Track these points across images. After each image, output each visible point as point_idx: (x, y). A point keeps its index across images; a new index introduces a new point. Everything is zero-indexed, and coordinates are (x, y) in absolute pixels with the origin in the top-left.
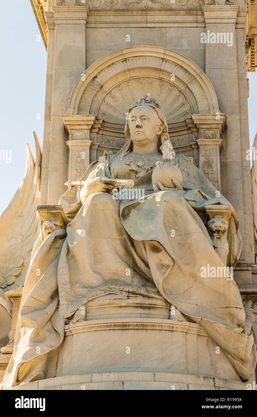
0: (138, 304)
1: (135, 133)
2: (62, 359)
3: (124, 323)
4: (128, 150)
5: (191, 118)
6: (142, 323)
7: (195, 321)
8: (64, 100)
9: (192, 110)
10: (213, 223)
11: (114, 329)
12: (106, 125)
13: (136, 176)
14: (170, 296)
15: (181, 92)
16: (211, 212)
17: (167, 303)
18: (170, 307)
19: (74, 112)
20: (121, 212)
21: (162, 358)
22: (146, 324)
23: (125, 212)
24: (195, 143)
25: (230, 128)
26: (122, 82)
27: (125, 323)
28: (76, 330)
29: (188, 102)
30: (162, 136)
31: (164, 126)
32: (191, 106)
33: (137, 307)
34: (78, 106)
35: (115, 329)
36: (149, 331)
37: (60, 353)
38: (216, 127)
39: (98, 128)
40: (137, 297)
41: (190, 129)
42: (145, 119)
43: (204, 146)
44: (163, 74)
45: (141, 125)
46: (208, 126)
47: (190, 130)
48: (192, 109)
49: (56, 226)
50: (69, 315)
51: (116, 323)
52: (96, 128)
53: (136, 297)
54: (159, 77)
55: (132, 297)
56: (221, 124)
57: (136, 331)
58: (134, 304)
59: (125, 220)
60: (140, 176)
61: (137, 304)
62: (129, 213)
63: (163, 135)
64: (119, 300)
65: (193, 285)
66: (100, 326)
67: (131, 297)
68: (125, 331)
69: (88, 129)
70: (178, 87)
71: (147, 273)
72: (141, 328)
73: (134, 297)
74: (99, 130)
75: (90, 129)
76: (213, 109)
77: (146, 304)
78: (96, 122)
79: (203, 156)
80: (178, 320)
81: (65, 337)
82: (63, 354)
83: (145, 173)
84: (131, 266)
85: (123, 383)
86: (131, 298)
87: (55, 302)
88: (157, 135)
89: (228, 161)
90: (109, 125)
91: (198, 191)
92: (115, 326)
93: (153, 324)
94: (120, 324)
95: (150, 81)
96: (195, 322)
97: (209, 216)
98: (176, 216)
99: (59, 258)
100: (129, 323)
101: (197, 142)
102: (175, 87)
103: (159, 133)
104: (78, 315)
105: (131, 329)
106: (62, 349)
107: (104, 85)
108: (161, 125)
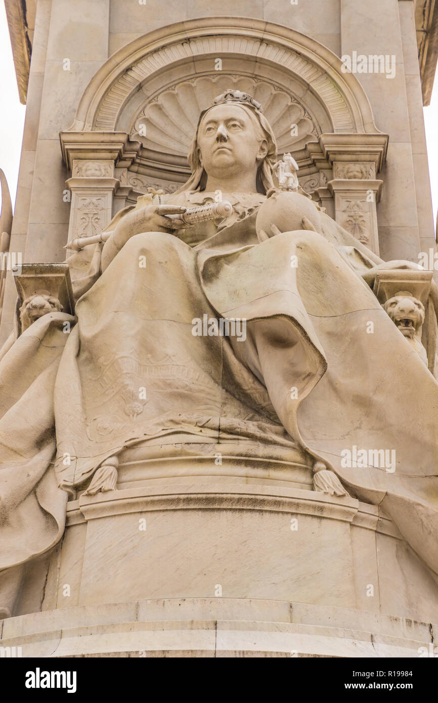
0: (241, 455)
1: (214, 152)
2: (56, 578)
3: (209, 496)
4: (196, 188)
5: (317, 141)
6: (253, 497)
7: (371, 499)
8: (63, 113)
9: (317, 132)
10: (394, 305)
11: (185, 508)
12: (146, 154)
13: (217, 227)
14: (313, 441)
15: (295, 99)
16: (388, 283)
17: (306, 457)
18: (313, 465)
19: (84, 127)
20: (201, 269)
21: (298, 579)
22: (262, 498)
23: (210, 269)
24: (326, 188)
25: (393, 165)
26: (180, 81)
27: (212, 496)
28: (94, 510)
29: (310, 116)
30: (265, 163)
31: (271, 145)
32: (316, 124)
33: (238, 462)
34: (93, 117)
35: (188, 507)
36: (267, 515)
37: (53, 566)
38: (369, 160)
39: (131, 158)
40: (238, 439)
41: (314, 163)
42: (234, 125)
43: (346, 193)
44: (259, 68)
45: (228, 136)
46: (354, 157)
47: (315, 165)
48: (319, 130)
49: (53, 306)
50: (79, 479)
51: (191, 494)
52: (126, 158)
53: (236, 442)
54: (253, 74)
55: (228, 439)
56: (379, 153)
57: (237, 514)
58: (232, 454)
59: (209, 284)
60: (225, 227)
61: (237, 455)
62: (218, 272)
63: (267, 163)
64: (198, 445)
65: (361, 424)
66: (153, 502)
67: (224, 439)
68: (212, 513)
69: (112, 159)
70: (289, 92)
71: (256, 396)
72: (248, 508)
73: (231, 439)
74: (132, 164)
75: (115, 158)
76: (364, 125)
77: (259, 457)
78: (128, 147)
79: (344, 211)
80: (335, 493)
81: (67, 528)
82: (59, 568)
83: (238, 220)
84: (220, 381)
85: (216, 624)
86: (226, 441)
87: (47, 452)
88: (256, 159)
89: (392, 224)
90: (151, 155)
91: (355, 249)
92: (188, 501)
93: (278, 499)
94: (200, 496)
95: (235, 81)
96: (370, 503)
97: (384, 293)
98: (323, 277)
99: (59, 363)
100: (221, 495)
101: (330, 186)
102: (283, 91)
103: (261, 156)
104: (101, 477)
105: (226, 510)
106: (57, 556)
107: (145, 84)
108: (264, 141)
